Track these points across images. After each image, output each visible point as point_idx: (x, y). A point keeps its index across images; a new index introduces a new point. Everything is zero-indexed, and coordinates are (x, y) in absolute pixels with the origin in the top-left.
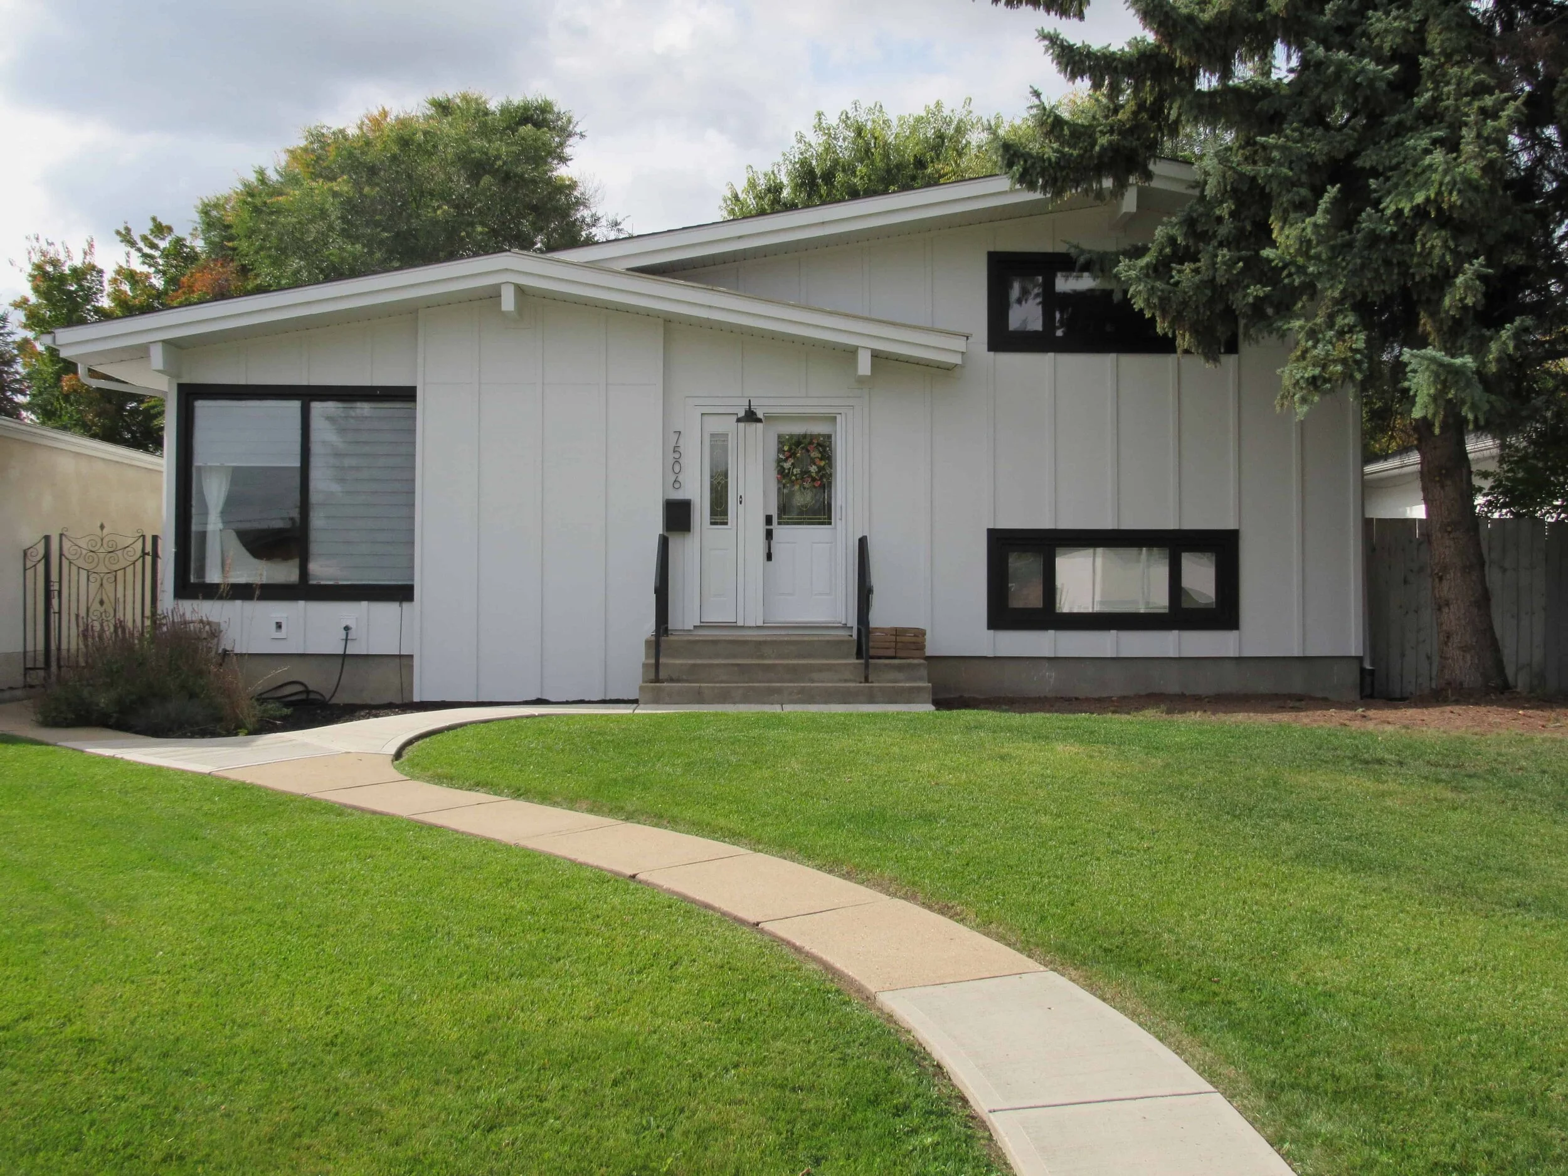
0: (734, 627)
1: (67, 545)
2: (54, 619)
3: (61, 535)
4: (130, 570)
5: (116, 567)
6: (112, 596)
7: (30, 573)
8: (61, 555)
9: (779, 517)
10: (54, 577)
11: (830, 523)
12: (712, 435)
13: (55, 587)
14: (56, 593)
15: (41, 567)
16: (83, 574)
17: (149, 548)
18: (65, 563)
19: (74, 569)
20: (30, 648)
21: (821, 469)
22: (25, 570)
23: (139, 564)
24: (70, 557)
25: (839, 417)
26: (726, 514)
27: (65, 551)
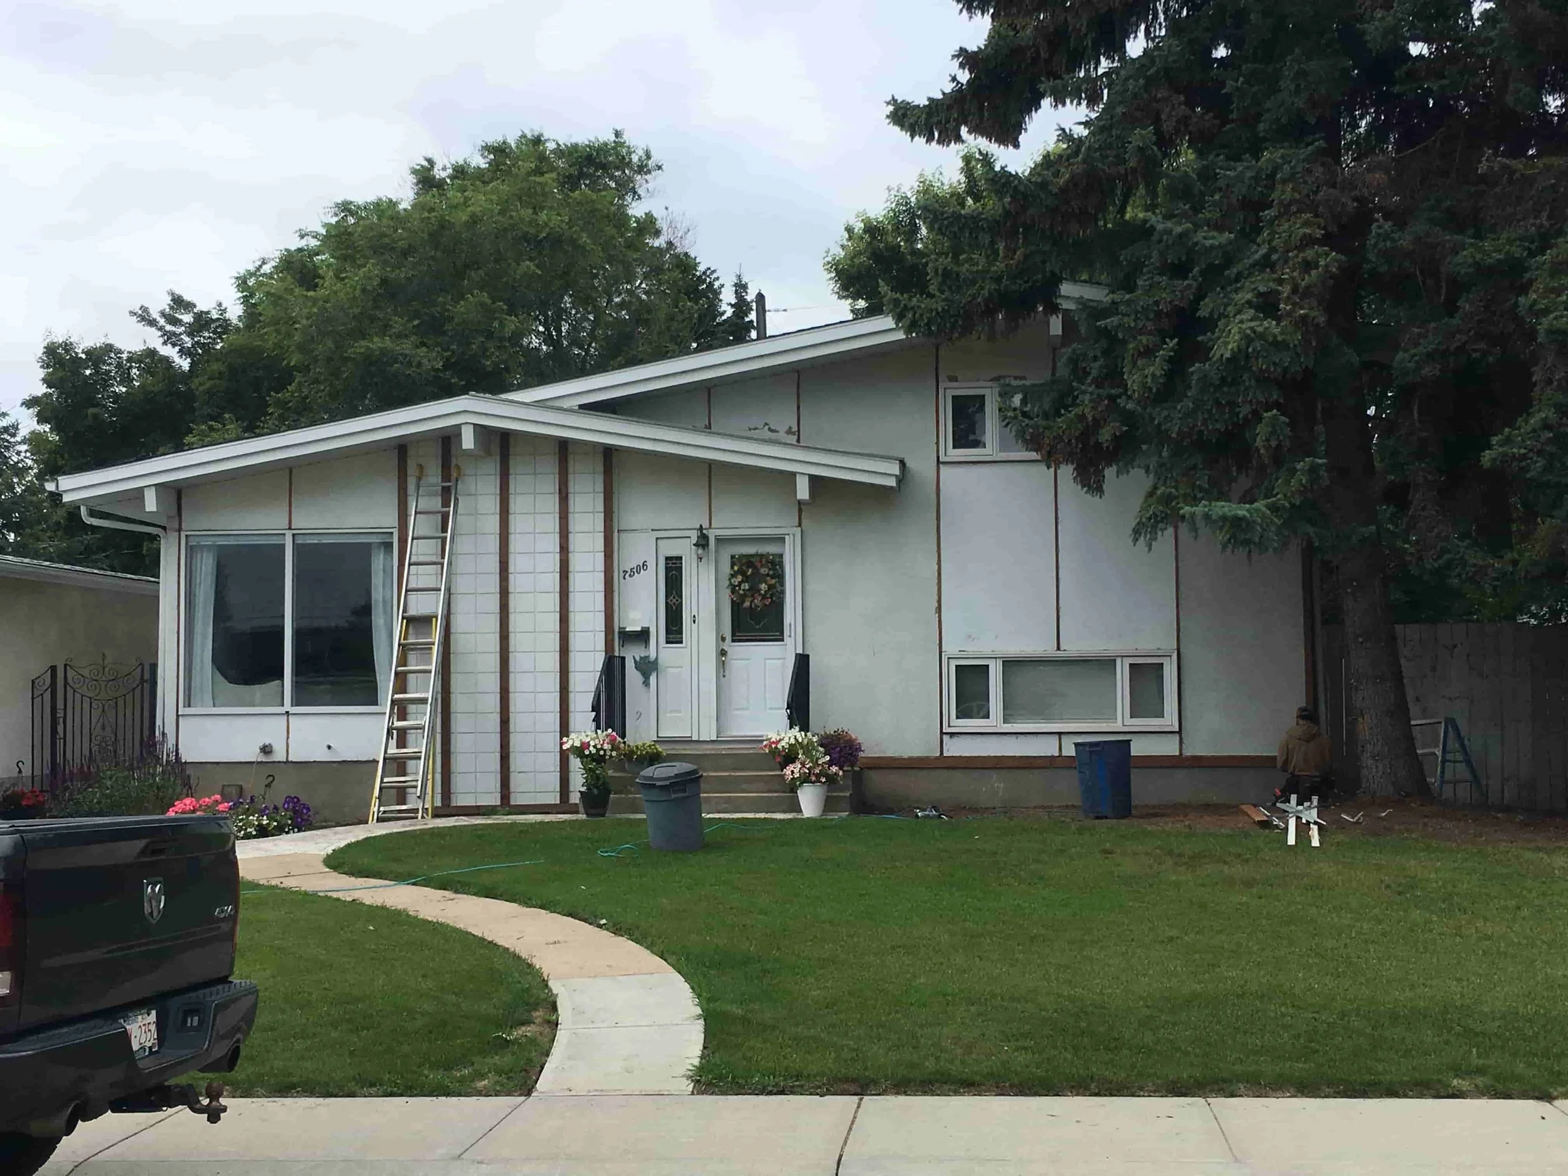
0: (689, 741)
1: (71, 674)
2: (60, 744)
3: (66, 665)
4: (129, 698)
5: (118, 694)
6: (113, 720)
7: (38, 701)
8: (66, 683)
9: (733, 635)
10: (60, 705)
11: (782, 640)
12: (667, 559)
13: (60, 714)
14: (61, 720)
15: (47, 696)
16: (86, 701)
17: (147, 676)
18: (70, 691)
19: (78, 696)
20: (37, 772)
21: (771, 587)
22: (33, 699)
23: (138, 692)
24: (76, 686)
25: (787, 537)
26: (681, 633)
27: (70, 680)
